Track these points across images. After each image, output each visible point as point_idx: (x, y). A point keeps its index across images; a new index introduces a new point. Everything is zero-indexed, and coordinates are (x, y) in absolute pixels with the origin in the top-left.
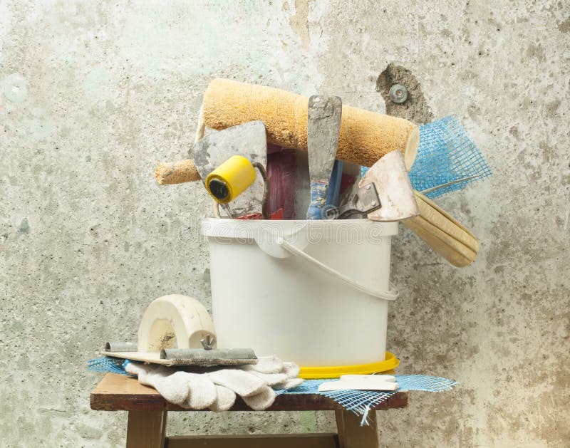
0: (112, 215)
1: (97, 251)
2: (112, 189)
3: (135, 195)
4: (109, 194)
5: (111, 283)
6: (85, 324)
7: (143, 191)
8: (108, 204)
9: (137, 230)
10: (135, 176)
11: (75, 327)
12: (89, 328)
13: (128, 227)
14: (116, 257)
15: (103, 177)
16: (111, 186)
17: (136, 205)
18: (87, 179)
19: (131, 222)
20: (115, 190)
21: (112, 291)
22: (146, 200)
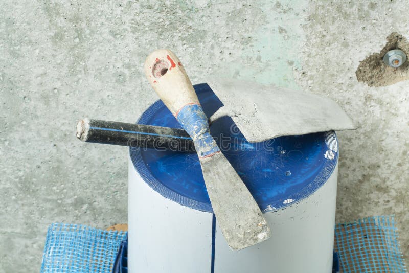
0: (59, 64)
1: (45, 98)
2: (58, 37)
3: (86, 45)
4: (55, 43)
5: (64, 128)
6: (39, 164)
7: (95, 41)
8: (55, 53)
9: (91, 79)
10: (84, 25)
11: (28, 166)
12: (43, 168)
13: (80, 76)
14: (68, 105)
15: (45, 25)
16: (56, 35)
17: (87, 55)
18: (27, 27)
19: (83, 71)
20: (61, 39)
21: (66, 135)
22: (99, 50)
